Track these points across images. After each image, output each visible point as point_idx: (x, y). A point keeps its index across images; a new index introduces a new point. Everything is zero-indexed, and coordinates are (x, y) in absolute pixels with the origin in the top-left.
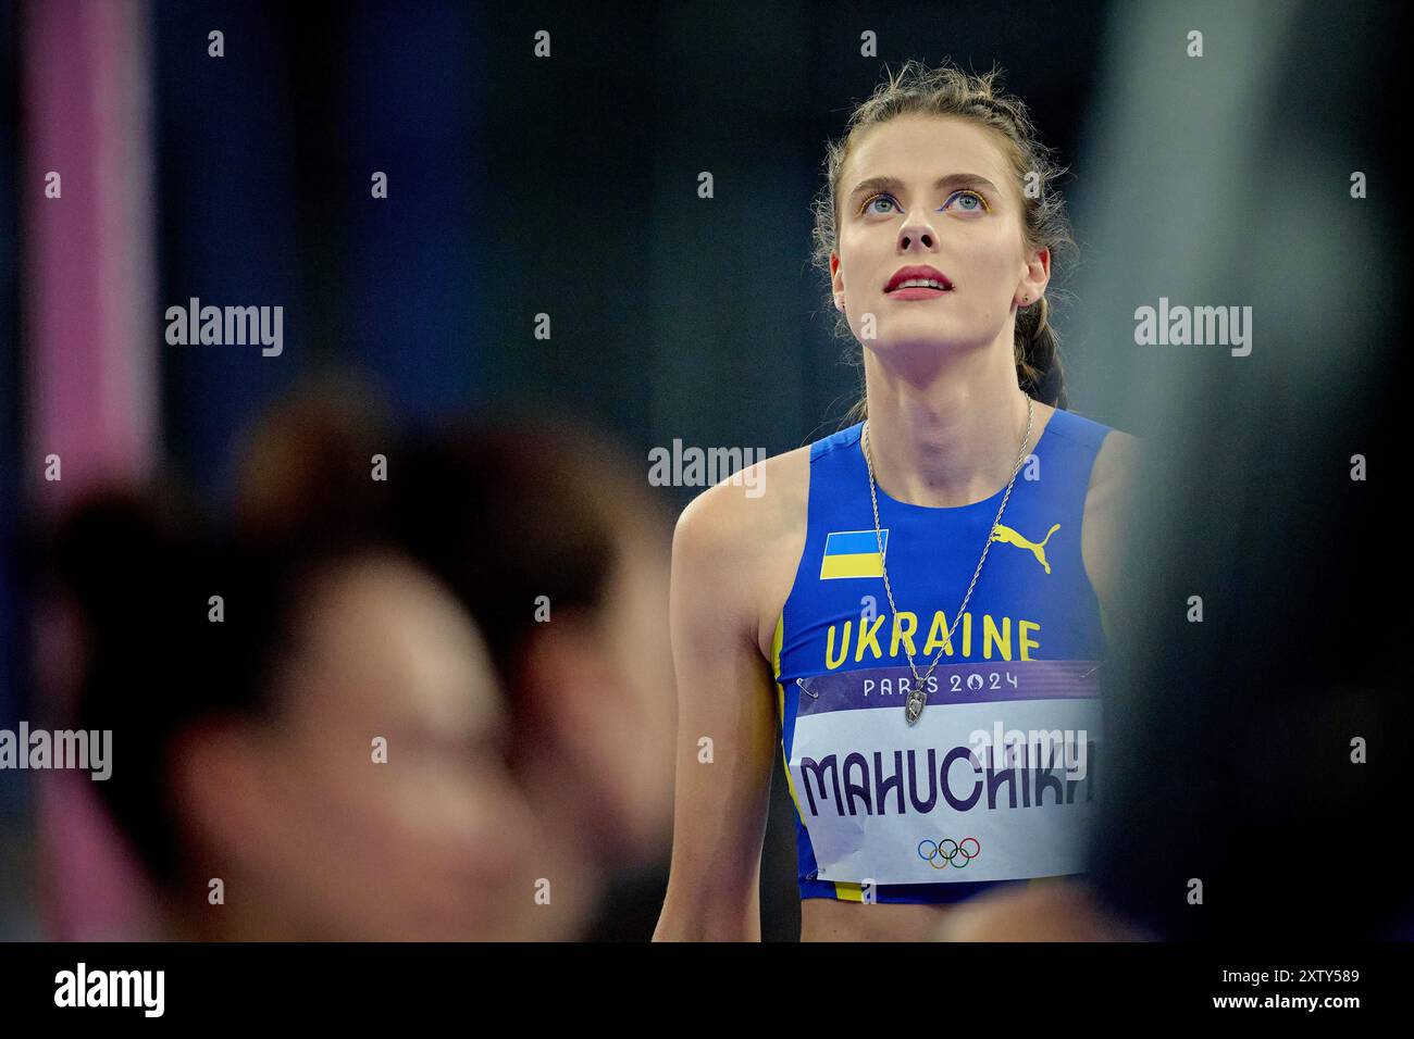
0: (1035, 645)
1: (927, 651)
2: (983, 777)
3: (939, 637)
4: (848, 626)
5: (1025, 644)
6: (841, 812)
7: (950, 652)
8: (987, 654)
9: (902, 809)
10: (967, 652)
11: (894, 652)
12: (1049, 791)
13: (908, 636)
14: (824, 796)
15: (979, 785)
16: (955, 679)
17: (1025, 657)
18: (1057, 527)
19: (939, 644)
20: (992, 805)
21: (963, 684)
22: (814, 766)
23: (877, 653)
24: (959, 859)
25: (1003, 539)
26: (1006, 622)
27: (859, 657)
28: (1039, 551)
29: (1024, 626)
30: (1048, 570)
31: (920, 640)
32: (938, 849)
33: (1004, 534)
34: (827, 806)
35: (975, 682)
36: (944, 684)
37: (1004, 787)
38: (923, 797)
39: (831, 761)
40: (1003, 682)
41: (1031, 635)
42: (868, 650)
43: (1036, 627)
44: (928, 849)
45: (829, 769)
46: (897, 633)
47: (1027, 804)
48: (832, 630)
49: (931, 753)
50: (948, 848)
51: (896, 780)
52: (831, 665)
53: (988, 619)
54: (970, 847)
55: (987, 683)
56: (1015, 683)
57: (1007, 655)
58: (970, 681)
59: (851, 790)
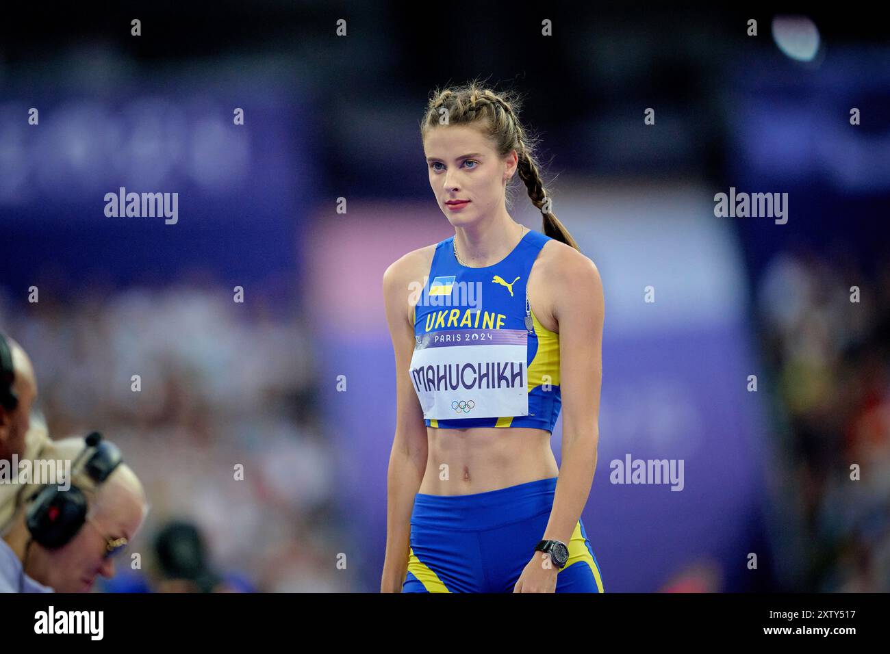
0: (503, 324)
1: (461, 325)
2: (477, 376)
3: (467, 320)
4: (435, 314)
5: (499, 323)
6: (427, 390)
7: (470, 326)
8: (484, 327)
9: (446, 389)
10: (476, 326)
11: (449, 325)
12: (503, 382)
13: (455, 319)
14: (421, 384)
15: (475, 379)
16: (467, 335)
17: (498, 327)
18: (518, 278)
19: (466, 322)
20: (480, 387)
21: (470, 338)
22: (416, 371)
23: (443, 325)
24: (467, 409)
25: (496, 282)
26: (493, 314)
27: (436, 327)
28: (510, 287)
29: (500, 316)
30: (512, 295)
31: (459, 320)
32: (459, 405)
33: (498, 280)
34: (422, 387)
35: (475, 337)
36: (463, 338)
37: (485, 380)
38: (454, 383)
39: (422, 369)
40: (486, 337)
41: (502, 320)
42: (440, 324)
43: (504, 317)
44: (455, 405)
45: (421, 372)
46: (451, 318)
47: (494, 387)
48: (429, 315)
49: (458, 366)
50: (463, 404)
51: (444, 377)
52: (427, 330)
53: (486, 313)
54: (471, 404)
55: (480, 337)
56: (491, 338)
57: (491, 327)
58: (473, 337)
59: (429, 380)
